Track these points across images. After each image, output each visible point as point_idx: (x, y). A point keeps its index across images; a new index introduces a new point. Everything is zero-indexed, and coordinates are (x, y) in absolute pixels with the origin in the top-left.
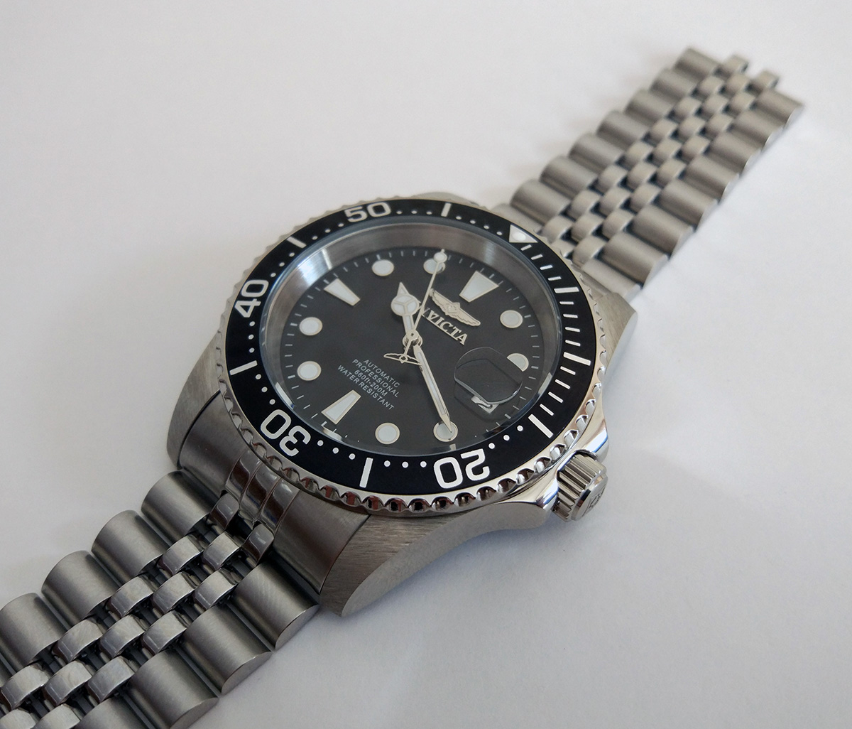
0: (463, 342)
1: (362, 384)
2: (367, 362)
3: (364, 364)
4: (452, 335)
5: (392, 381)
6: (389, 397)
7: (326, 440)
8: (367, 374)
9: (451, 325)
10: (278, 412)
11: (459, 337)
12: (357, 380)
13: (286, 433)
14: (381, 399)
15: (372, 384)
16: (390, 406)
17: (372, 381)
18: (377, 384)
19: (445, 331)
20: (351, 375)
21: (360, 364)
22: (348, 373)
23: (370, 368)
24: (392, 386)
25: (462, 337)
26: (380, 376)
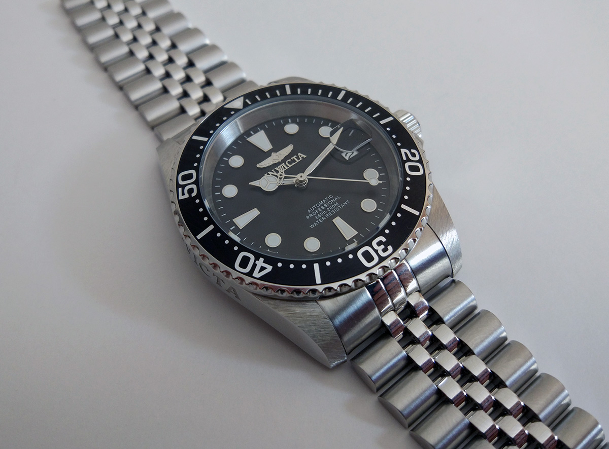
0: (305, 156)
1: (327, 216)
2: (309, 211)
3: (311, 213)
4: (298, 161)
5: (328, 198)
6: (340, 202)
7: (385, 228)
8: (319, 212)
9: (290, 160)
10: (359, 254)
11: (300, 158)
12: (324, 218)
13: (376, 251)
14: (341, 206)
15: (328, 210)
16: (347, 202)
17: (326, 209)
18: (328, 207)
19: (293, 164)
20: (319, 221)
21: (311, 215)
22: (317, 223)
23: (315, 209)
24: (332, 199)
25: (301, 156)
26: (323, 205)
